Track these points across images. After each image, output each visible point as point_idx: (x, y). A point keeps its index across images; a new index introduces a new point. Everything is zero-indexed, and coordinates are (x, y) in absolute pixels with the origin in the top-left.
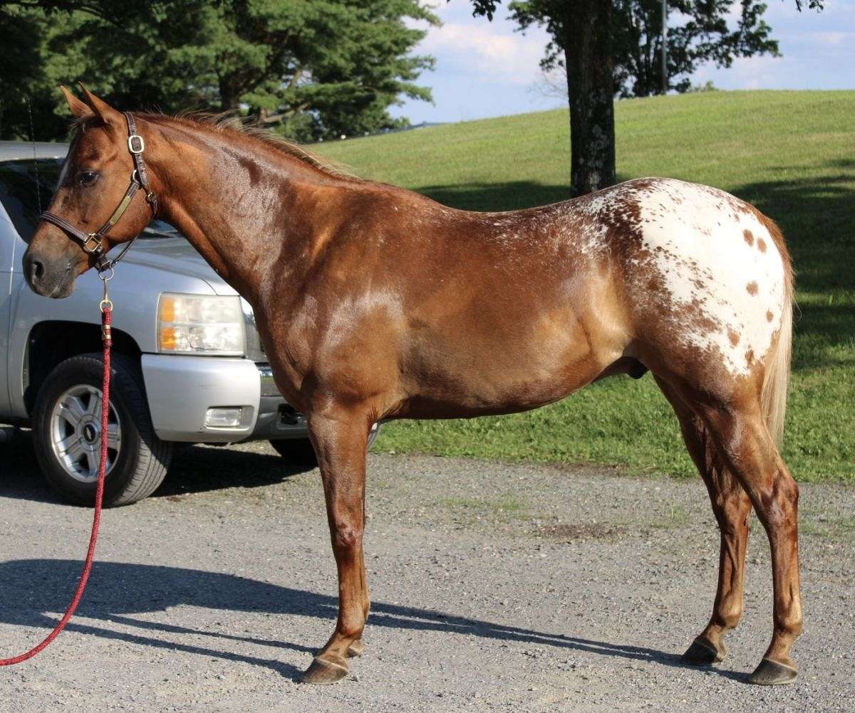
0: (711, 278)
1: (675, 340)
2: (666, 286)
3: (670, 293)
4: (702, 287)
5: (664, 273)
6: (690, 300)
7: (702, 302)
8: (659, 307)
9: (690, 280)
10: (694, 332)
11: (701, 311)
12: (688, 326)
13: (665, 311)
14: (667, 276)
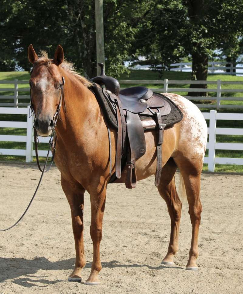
0: (202, 129)
1: (193, 150)
2: (191, 131)
3: (192, 134)
4: (200, 132)
5: (192, 126)
6: (197, 136)
7: (200, 137)
8: (188, 138)
9: (197, 129)
10: (198, 147)
11: (199, 140)
12: (196, 146)
13: (189, 140)
14: (192, 127)
